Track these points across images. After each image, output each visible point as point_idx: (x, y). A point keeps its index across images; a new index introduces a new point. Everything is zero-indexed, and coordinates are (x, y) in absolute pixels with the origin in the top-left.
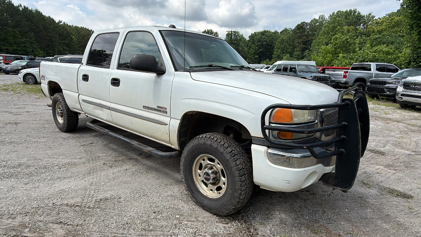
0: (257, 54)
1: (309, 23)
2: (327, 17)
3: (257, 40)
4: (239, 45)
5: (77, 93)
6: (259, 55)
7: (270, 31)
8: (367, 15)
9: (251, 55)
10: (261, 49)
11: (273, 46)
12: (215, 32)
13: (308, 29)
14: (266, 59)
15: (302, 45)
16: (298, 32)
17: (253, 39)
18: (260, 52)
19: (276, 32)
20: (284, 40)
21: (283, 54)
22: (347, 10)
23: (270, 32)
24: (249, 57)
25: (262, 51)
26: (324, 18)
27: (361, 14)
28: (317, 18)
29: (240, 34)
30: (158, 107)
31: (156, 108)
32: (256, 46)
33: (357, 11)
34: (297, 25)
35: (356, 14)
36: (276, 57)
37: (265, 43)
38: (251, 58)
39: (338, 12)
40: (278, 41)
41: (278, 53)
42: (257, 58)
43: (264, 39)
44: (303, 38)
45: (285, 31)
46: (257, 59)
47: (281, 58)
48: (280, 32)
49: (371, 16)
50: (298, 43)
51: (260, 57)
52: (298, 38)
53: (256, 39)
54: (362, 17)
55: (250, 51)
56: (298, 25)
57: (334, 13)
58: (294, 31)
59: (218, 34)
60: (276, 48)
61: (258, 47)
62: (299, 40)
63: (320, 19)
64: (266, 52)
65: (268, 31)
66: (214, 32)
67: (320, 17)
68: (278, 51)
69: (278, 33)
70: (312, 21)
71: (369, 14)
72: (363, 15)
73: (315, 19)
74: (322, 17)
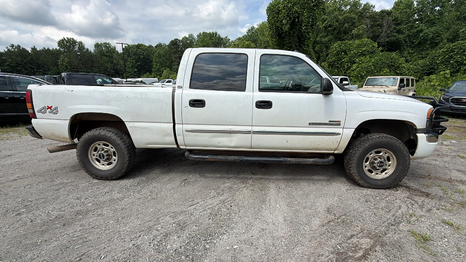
0: (136, 67)
1: (181, 40)
2: (195, 36)
3: (133, 54)
4: (112, 57)
5: (170, 124)
6: (137, 68)
7: (144, 44)
8: (224, 38)
9: (129, 68)
10: (138, 62)
11: (150, 60)
12: (79, 42)
13: (181, 45)
14: (146, 73)
15: (178, 60)
16: (173, 48)
17: (128, 52)
18: (138, 65)
19: (150, 46)
20: (161, 55)
21: (162, 67)
22: (210, 32)
23: (145, 46)
24: (127, 70)
25: (140, 64)
26: (193, 37)
27: (221, 37)
28: (187, 36)
29: (111, 46)
30: (330, 121)
31: (328, 122)
32: (133, 60)
33: (218, 33)
34: (170, 41)
35: (217, 36)
36: (156, 71)
37: (141, 57)
38: (129, 72)
39: (204, 33)
40: (155, 55)
41: (158, 67)
42: (136, 71)
43: (140, 52)
44: (179, 53)
45: (159, 46)
46: (136, 73)
47: (161, 71)
48: (155, 47)
49: (227, 39)
50: (175, 58)
51: (139, 71)
52: (174, 53)
53: (131, 52)
54: (222, 39)
55: (127, 64)
56: (172, 41)
57: (200, 33)
58: (169, 46)
59: (83, 44)
60: (155, 62)
61: (135, 61)
62: (175, 55)
63: (189, 37)
64: (145, 65)
65: (142, 44)
66: (77, 41)
67: (189, 36)
68: (157, 65)
69: (153, 47)
70: (183, 39)
71: (226, 37)
72: (222, 37)
73: (185, 37)
74: (191, 36)
